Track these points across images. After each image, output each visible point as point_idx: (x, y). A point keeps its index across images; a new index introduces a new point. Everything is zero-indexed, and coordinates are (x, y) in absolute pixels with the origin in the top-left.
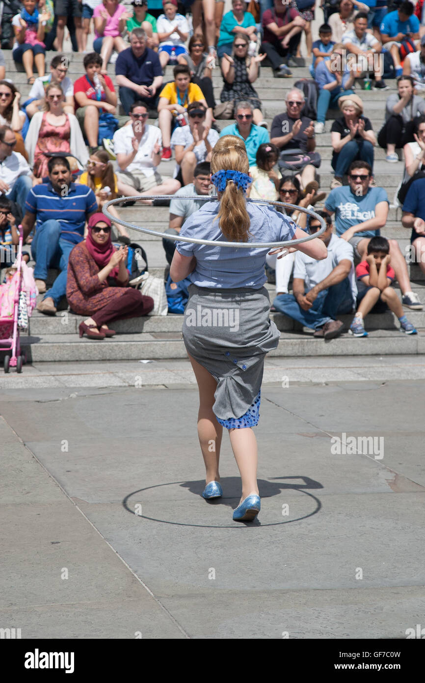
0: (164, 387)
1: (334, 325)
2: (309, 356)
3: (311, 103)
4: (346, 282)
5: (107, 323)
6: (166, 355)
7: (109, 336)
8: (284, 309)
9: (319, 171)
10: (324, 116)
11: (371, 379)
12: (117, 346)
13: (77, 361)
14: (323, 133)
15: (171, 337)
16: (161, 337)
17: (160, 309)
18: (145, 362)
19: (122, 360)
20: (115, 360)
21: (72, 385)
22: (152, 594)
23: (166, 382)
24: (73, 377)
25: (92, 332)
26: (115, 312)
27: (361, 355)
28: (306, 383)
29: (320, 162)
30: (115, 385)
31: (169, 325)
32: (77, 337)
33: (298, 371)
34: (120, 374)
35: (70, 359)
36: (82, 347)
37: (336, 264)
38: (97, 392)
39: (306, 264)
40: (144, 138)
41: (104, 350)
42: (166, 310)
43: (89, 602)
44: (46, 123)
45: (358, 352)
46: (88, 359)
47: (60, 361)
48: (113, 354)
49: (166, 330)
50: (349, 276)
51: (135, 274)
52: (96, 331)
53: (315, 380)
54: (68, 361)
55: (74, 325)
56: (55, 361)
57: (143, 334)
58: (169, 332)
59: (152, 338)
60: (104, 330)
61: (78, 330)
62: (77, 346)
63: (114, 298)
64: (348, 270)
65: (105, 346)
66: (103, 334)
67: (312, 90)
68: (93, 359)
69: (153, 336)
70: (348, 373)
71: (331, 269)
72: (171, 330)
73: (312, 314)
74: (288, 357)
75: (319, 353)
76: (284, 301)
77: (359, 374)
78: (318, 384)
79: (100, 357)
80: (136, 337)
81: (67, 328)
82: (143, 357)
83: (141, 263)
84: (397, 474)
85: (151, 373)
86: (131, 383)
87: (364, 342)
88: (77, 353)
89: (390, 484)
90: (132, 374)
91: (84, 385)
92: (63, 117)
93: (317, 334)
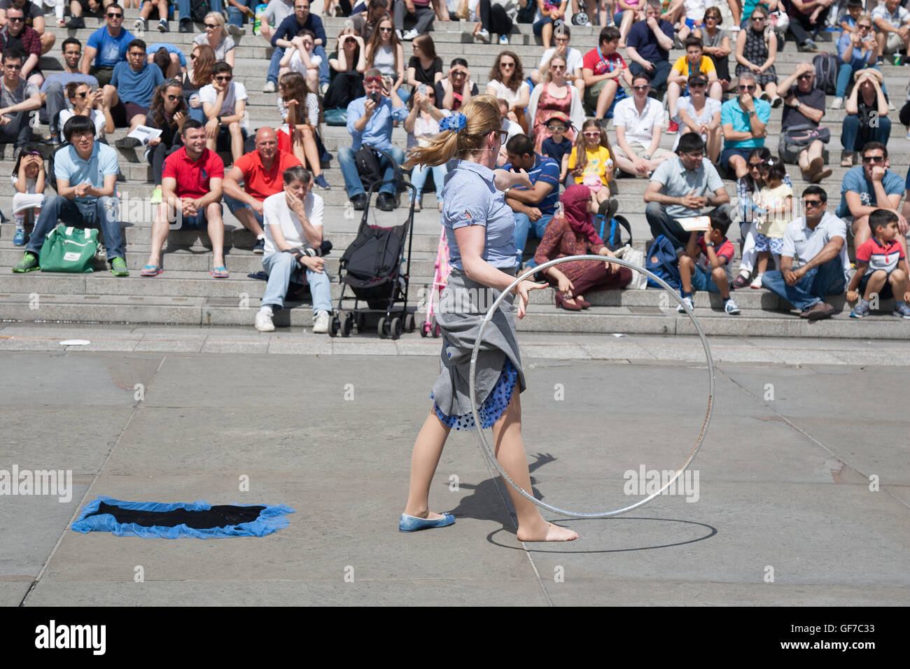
0: (627, 362)
2: (793, 337)
3: (830, 77)
4: (837, 261)
5: (583, 294)
6: (640, 330)
7: (585, 308)
8: (772, 285)
9: (827, 147)
10: (844, 91)
11: (850, 363)
12: (590, 318)
13: (550, 332)
14: (841, 108)
15: (648, 311)
16: (638, 311)
17: (639, 282)
18: (618, 335)
19: (595, 333)
20: (588, 333)
21: (534, 356)
22: (538, 575)
23: (631, 357)
24: (538, 348)
25: (569, 303)
27: (849, 338)
28: (778, 364)
29: (829, 136)
30: (578, 357)
31: (648, 299)
32: (553, 308)
33: (773, 352)
34: (586, 347)
35: (543, 329)
36: (555, 318)
37: (828, 241)
38: (556, 364)
39: (795, 242)
40: (645, 110)
41: (578, 321)
42: (645, 284)
43: (470, 579)
44: (547, 96)
45: (846, 335)
46: (561, 330)
47: (532, 331)
48: (586, 326)
49: (645, 304)
50: (841, 254)
51: (617, 246)
52: (572, 302)
53: (789, 362)
54: (540, 332)
55: (550, 296)
56: (527, 331)
57: (621, 308)
58: (647, 306)
59: (629, 312)
60: (580, 301)
61: (554, 301)
62: (550, 317)
64: (839, 247)
65: (578, 318)
66: (579, 306)
67: (832, 63)
68: (565, 330)
69: (630, 310)
70: (827, 355)
71: (822, 246)
72: (649, 304)
73: (799, 293)
74: (770, 337)
75: (803, 334)
76: (774, 277)
77: (838, 357)
78: (791, 366)
79: (573, 328)
80: (612, 310)
81: (543, 299)
82: (617, 330)
83: (624, 235)
84: (845, 465)
85: (619, 347)
86: (594, 356)
87: (853, 324)
88: (549, 324)
89: (834, 475)
90: (599, 348)
91: (546, 357)
92: (564, 89)
93: (804, 314)
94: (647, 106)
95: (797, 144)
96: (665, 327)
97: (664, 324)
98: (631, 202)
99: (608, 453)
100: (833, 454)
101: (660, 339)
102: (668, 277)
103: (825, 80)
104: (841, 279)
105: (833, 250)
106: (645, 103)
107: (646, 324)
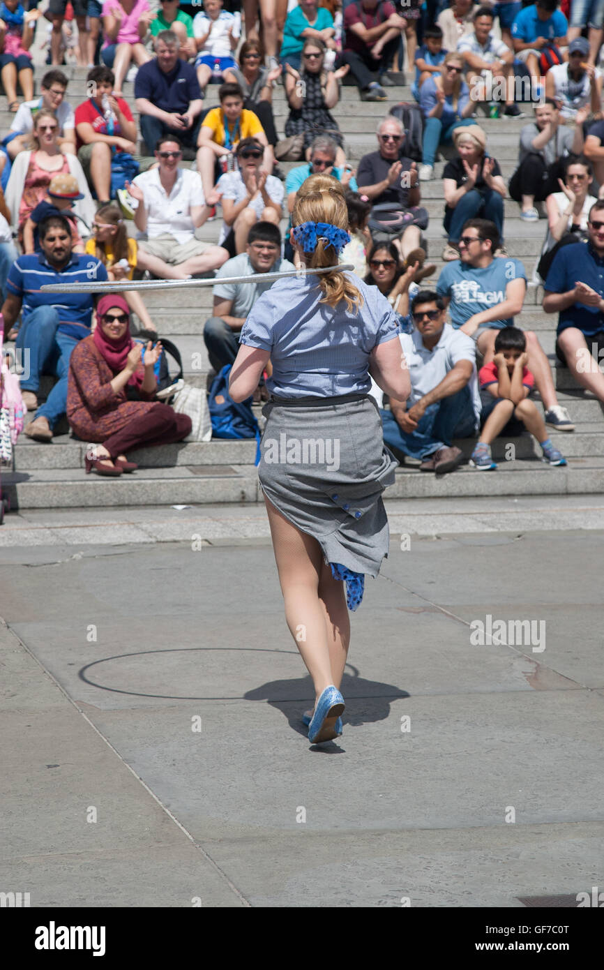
0: (206, 543)
1: (448, 453)
2: (414, 498)
3: (414, 137)
4: (465, 392)
5: (124, 453)
6: (209, 499)
7: (128, 471)
9: (425, 234)
10: (433, 155)
11: (502, 530)
12: (139, 485)
13: (83, 507)
14: (431, 180)
15: (216, 472)
16: (202, 472)
17: (201, 432)
18: (180, 507)
19: (146, 505)
20: (137, 506)
21: (76, 542)
22: (190, 837)
23: (211, 537)
24: (77, 530)
25: (104, 466)
26: (137, 436)
27: (487, 496)
29: (427, 221)
30: (137, 540)
31: (214, 454)
32: (82, 473)
34: (144, 526)
35: (72, 504)
36: (89, 487)
37: (451, 366)
38: (111, 551)
40: (176, 186)
41: (121, 491)
42: (209, 434)
43: (101, 850)
44: (35, 167)
45: (483, 492)
46: (98, 504)
47: (58, 508)
48: (133, 497)
49: (209, 462)
50: (470, 384)
51: (165, 383)
52: (109, 464)
53: (422, 532)
54: (70, 507)
55: (78, 457)
57: (176, 468)
58: (213, 465)
59: (190, 474)
60: (122, 462)
61: (84, 464)
62: (82, 486)
63: (135, 417)
64: (467, 374)
65: (122, 486)
66: (120, 469)
67: (415, 118)
68: (104, 504)
69: (191, 470)
70: (469, 521)
71: (444, 373)
72: (216, 461)
73: (417, 438)
75: (427, 495)
77: (483, 523)
78: (426, 538)
79: (115, 500)
80: (166, 472)
81: (68, 460)
82: (176, 500)
83: (173, 367)
84: (538, 665)
85: (189, 524)
86: (160, 538)
87: (491, 477)
88: (82, 496)
89: (528, 678)
90: (161, 526)
91: (92, 542)
92: (59, 158)
93: (425, 466)
94: (180, 180)
95: (386, 231)
96: (243, 493)
97: (241, 489)
98: (168, 320)
99: (225, 668)
100: (519, 653)
101: (239, 510)
102: (240, 423)
103: (407, 140)
104: (471, 417)
105: (460, 380)
106: (175, 178)
107: (216, 490)
